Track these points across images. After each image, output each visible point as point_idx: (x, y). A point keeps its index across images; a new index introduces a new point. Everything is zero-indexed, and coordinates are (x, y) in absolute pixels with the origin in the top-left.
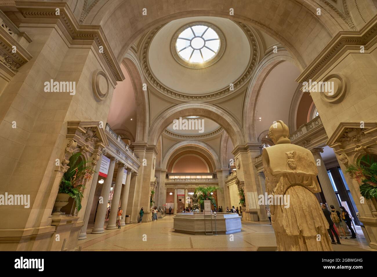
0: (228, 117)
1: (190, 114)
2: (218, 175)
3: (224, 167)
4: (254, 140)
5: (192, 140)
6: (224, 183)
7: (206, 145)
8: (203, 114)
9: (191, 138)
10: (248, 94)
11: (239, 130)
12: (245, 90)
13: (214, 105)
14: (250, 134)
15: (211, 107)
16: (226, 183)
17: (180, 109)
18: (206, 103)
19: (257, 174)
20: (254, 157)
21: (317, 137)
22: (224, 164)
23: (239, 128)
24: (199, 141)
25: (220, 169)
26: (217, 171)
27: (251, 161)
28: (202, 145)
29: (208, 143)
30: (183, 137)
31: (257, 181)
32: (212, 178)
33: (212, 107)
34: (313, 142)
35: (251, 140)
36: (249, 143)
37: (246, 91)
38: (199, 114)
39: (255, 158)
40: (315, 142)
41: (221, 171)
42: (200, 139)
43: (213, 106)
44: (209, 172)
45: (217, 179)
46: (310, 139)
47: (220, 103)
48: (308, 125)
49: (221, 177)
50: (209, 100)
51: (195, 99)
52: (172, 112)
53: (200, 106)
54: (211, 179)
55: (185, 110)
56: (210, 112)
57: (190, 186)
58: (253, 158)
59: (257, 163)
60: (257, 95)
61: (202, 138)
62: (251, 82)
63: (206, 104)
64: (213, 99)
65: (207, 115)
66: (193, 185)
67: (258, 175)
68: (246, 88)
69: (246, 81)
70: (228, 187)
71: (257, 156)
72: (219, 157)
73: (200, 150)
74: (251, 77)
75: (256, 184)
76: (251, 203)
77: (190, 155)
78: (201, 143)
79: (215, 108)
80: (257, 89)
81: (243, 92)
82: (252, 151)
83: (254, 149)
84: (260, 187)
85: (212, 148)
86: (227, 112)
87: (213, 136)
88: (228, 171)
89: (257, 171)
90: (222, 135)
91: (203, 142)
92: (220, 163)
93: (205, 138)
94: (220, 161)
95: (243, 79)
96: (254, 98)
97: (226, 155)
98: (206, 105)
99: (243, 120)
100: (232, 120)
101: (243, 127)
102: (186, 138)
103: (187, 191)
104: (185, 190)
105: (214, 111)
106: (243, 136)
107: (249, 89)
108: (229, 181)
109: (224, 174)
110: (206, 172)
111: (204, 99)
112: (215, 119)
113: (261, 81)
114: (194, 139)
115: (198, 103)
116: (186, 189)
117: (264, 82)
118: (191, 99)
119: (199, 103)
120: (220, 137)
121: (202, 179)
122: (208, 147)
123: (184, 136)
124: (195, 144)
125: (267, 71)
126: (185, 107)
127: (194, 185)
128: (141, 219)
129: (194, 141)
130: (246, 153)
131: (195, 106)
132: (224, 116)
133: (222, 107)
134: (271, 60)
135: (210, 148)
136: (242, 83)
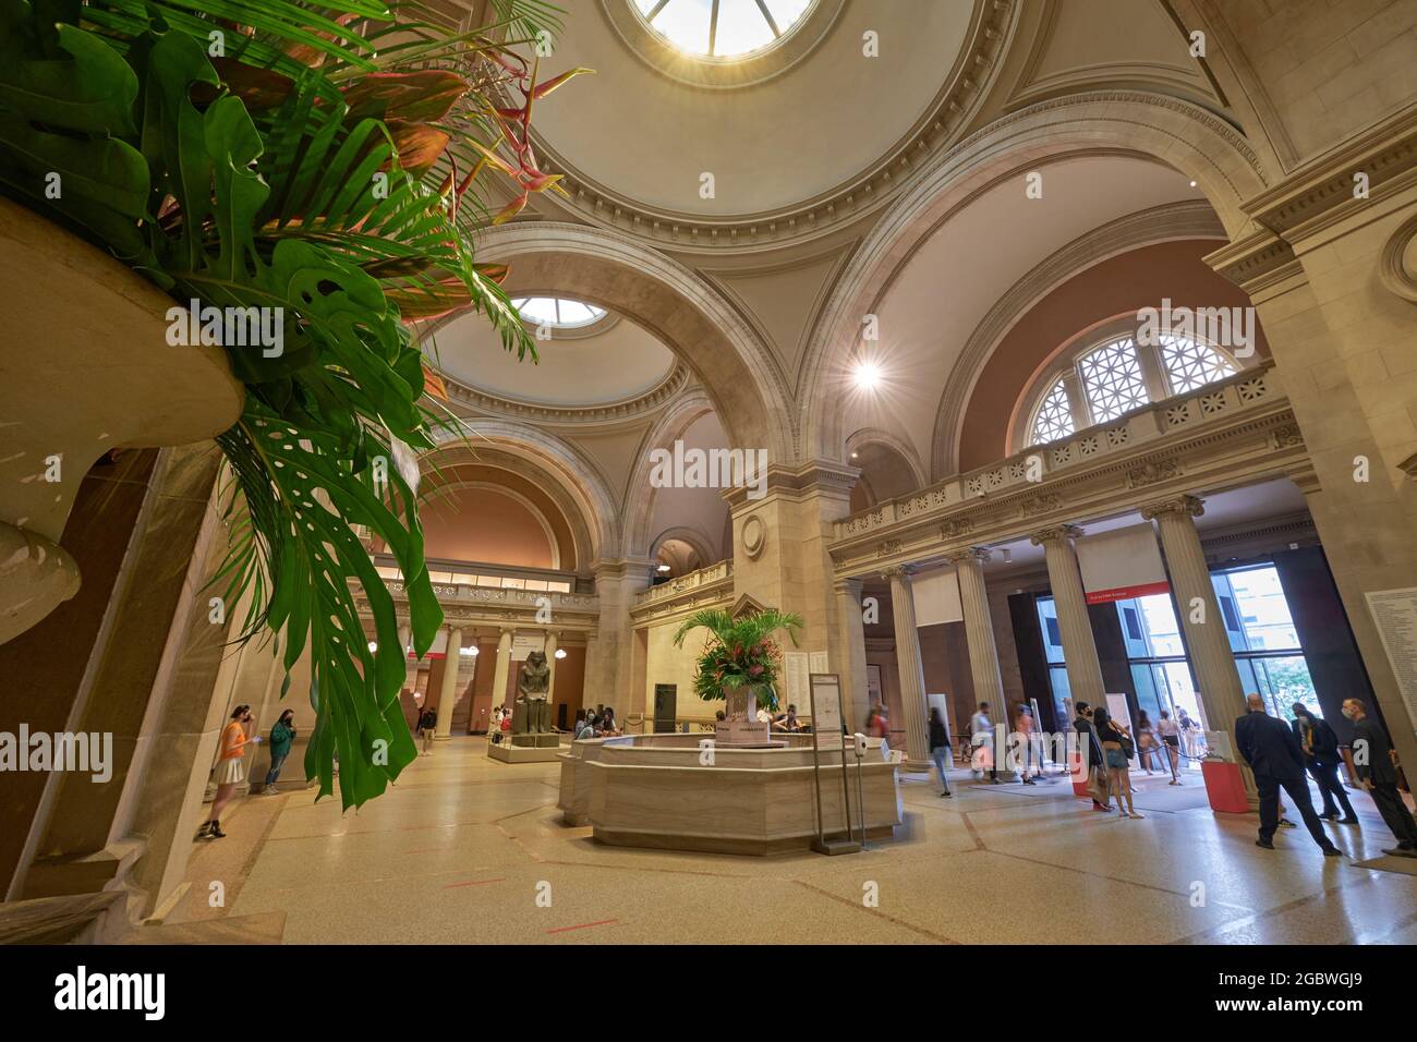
0: (747, 342)
1: (575, 290)
2: (604, 584)
3: (633, 553)
4: (834, 455)
5: (513, 419)
6: (624, 616)
7: (571, 455)
8: (638, 307)
9: (513, 412)
10: (858, 266)
11: (780, 403)
12: (851, 244)
13: (698, 273)
14: (823, 429)
15: (685, 279)
16: (633, 616)
17: (548, 247)
18: (670, 259)
19: (836, 583)
20: (830, 520)
21: (1212, 453)
22: (634, 541)
23: (783, 397)
24: (545, 431)
25: (617, 560)
26: (604, 565)
27: (815, 530)
28: (553, 456)
29: (583, 446)
30: (475, 402)
31: (833, 611)
32: (567, 591)
33: (692, 282)
34: (1187, 473)
35: (823, 453)
36: (816, 462)
37: (854, 251)
38: (621, 301)
39: (834, 523)
40: (1192, 472)
41: (618, 570)
42: (550, 423)
43: (694, 280)
44: (556, 566)
45: (598, 596)
46: (1177, 459)
47: (725, 275)
48: (1163, 410)
49: (615, 592)
50: (683, 244)
51: (625, 225)
52: (504, 248)
53: (640, 262)
54: (566, 594)
55: (569, 255)
56: (676, 301)
57: (476, 619)
58: (825, 521)
59: (838, 544)
60: (888, 280)
61: (563, 424)
62: (888, 217)
63: (669, 263)
64: (702, 248)
65: (649, 316)
66: (488, 616)
67: (837, 589)
68: (857, 239)
69: (867, 208)
70: (643, 634)
71: (842, 517)
72: (620, 514)
73: (536, 473)
74: (895, 193)
75: (828, 623)
76: (794, 694)
77: (486, 486)
78: (553, 442)
79: (702, 292)
80: (899, 254)
81: (839, 251)
82: (826, 493)
83: (833, 490)
84: (837, 633)
85: (594, 469)
86: (742, 315)
87: (613, 421)
88: (647, 571)
89: (837, 572)
90: (652, 423)
91: (562, 440)
92: (620, 537)
93: (576, 424)
94: (619, 528)
95: (857, 194)
96: (874, 291)
97: (649, 510)
98: (665, 267)
99: (804, 370)
100: (759, 358)
101: (799, 397)
102: (488, 406)
103: (457, 636)
104: (449, 636)
105: (695, 300)
106: (793, 431)
107: (867, 245)
108: (653, 609)
109: (630, 582)
110: (544, 565)
111: (663, 236)
112: (679, 339)
113: (929, 225)
114: (525, 418)
115: (632, 245)
116: (457, 628)
117: (939, 233)
118: (604, 216)
119: (637, 247)
120: (641, 430)
121: (525, 591)
122: (581, 464)
123: (481, 397)
124: (523, 442)
125: (976, 184)
126: (574, 244)
127: (498, 617)
128: (277, 774)
129: (521, 430)
130: (796, 499)
131: (616, 254)
132: (732, 333)
133: (729, 293)
134: (1036, 133)
135: (586, 470)
136: (843, 214)
